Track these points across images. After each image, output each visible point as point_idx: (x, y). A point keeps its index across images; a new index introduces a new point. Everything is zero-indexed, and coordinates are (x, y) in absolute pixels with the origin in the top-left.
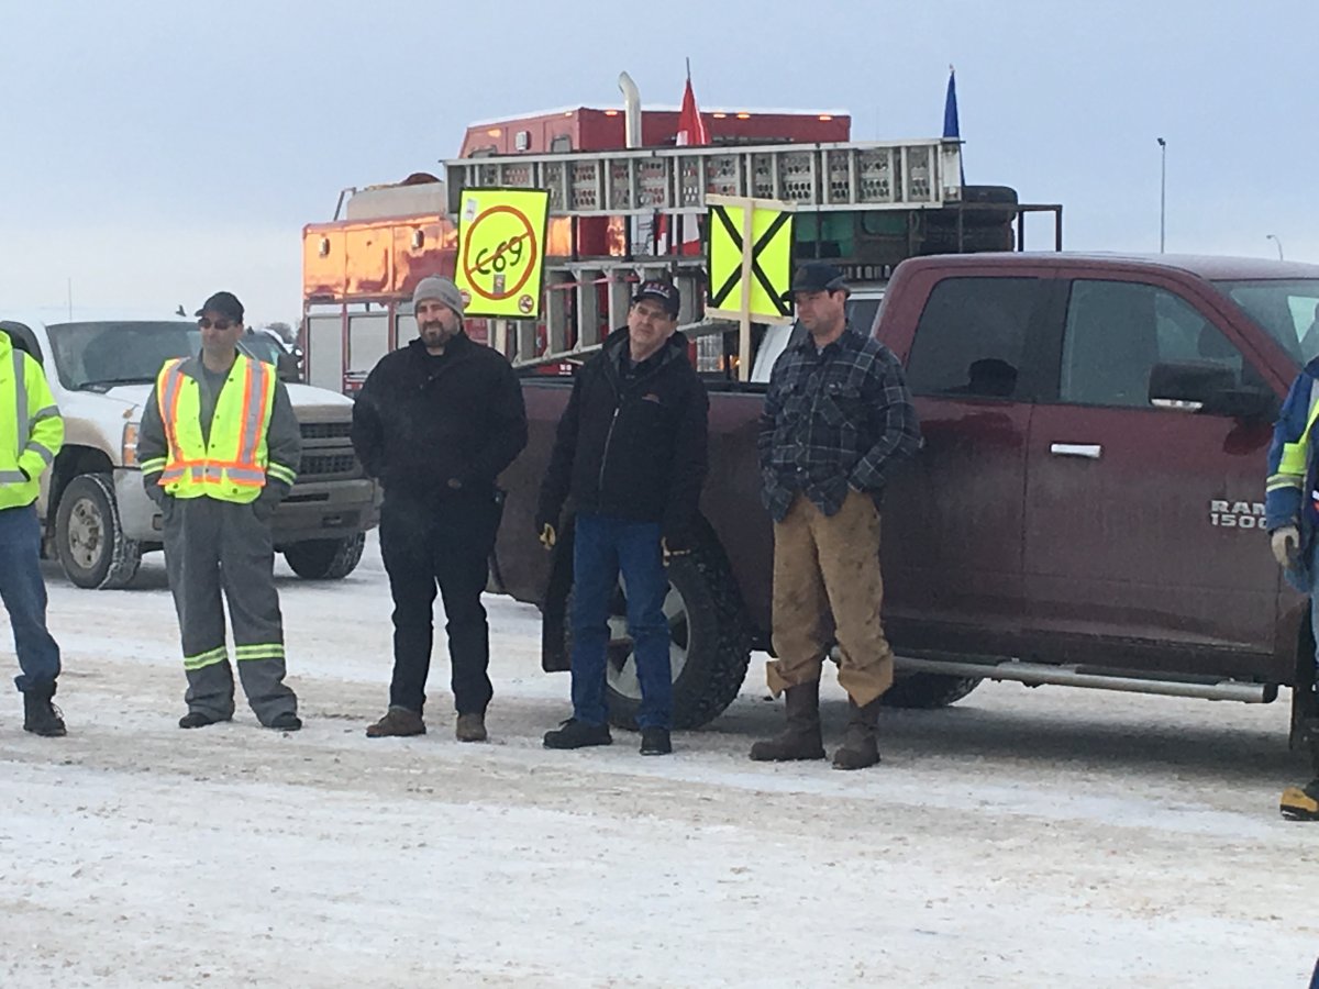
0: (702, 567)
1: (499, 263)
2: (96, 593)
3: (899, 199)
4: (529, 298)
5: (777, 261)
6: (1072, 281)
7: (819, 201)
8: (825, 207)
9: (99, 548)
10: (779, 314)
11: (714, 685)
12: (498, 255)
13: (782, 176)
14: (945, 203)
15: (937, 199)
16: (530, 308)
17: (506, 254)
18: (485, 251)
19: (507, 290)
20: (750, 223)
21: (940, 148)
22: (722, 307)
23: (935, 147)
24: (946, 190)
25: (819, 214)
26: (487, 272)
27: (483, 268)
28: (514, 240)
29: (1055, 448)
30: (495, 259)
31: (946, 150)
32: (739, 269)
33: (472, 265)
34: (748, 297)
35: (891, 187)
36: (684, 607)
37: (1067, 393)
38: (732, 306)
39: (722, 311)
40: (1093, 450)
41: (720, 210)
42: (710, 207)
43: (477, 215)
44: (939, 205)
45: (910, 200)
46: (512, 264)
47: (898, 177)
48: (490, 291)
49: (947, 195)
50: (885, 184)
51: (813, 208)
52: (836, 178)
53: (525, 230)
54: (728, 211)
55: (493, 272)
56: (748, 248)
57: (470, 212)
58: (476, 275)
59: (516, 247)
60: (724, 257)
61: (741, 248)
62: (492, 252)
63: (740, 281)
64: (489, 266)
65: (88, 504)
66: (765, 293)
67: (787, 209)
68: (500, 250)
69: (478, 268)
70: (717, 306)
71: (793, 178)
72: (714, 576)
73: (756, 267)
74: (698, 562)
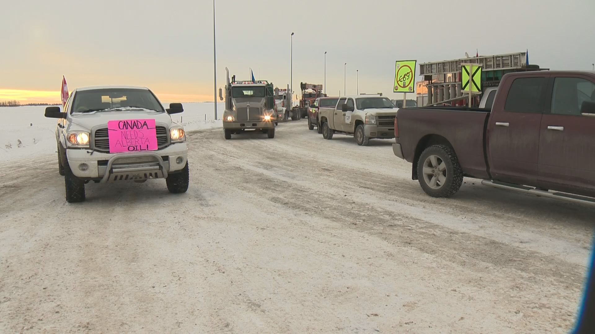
0: (450, 156)
1: (404, 79)
2: (361, 146)
3: (511, 67)
4: (411, 87)
5: (478, 78)
6: (555, 77)
7: (494, 68)
8: (495, 69)
9: (362, 138)
10: (478, 91)
11: (452, 187)
12: (404, 77)
13: (486, 63)
14: (522, 67)
15: (520, 66)
16: (411, 90)
17: (406, 77)
18: (401, 76)
19: (406, 85)
20: (471, 70)
21: (521, 55)
22: (465, 90)
23: (520, 54)
24: (522, 64)
25: (494, 71)
26: (402, 81)
27: (401, 80)
28: (407, 73)
29: (549, 127)
30: (403, 78)
31: (522, 55)
32: (469, 81)
33: (398, 80)
34: (471, 87)
35: (510, 64)
36: (445, 166)
37: (553, 111)
38: (467, 89)
39: (465, 91)
40: (561, 128)
41: (464, 67)
42: (462, 66)
43: (399, 68)
44: (521, 68)
45: (514, 67)
46: (407, 79)
47: (511, 62)
48: (402, 86)
49: (523, 65)
50: (508, 64)
51: (492, 69)
52: (498, 63)
53: (410, 71)
54: (466, 67)
55: (403, 81)
56: (471, 75)
57: (398, 67)
58: (399, 82)
59: (408, 75)
60: (465, 78)
61: (469, 75)
62: (403, 77)
63: (469, 84)
64: (402, 80)
65: (360, 130)
66: (475, 86)
67: (480, 65)
68: (404, 76)
69: (400, 80)
70: (464, 89)
71: (489, 63)
72: (453, 159)
73: (473, 80)
74: (449, 155)
